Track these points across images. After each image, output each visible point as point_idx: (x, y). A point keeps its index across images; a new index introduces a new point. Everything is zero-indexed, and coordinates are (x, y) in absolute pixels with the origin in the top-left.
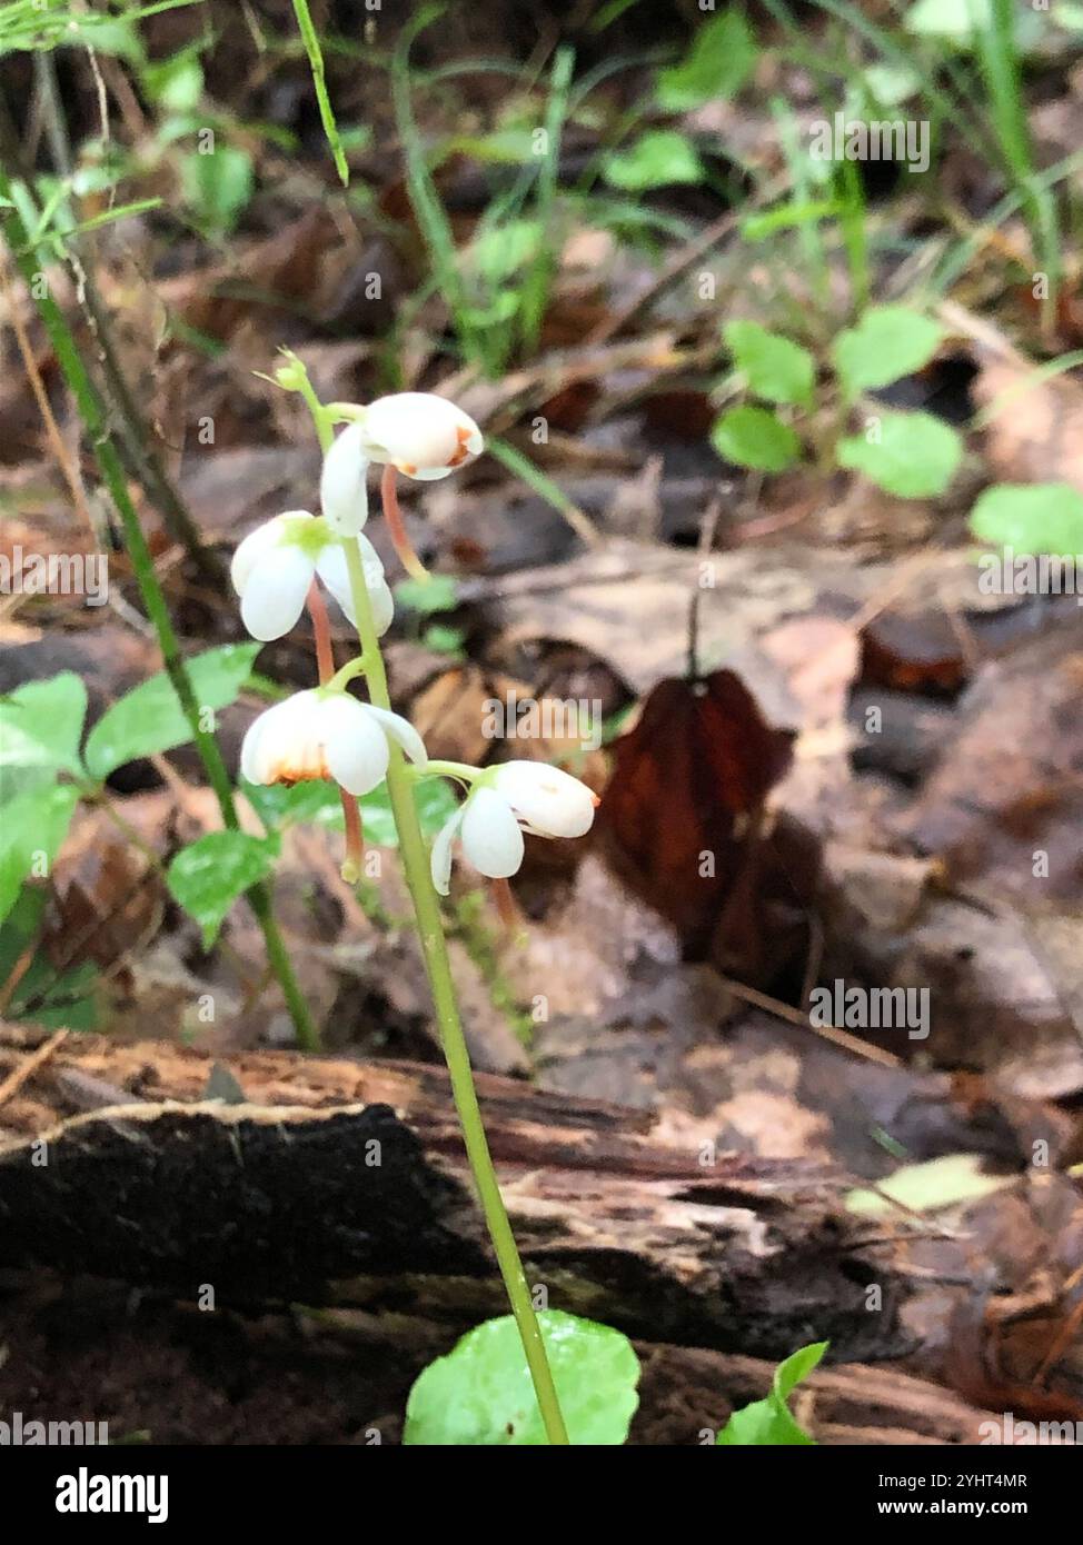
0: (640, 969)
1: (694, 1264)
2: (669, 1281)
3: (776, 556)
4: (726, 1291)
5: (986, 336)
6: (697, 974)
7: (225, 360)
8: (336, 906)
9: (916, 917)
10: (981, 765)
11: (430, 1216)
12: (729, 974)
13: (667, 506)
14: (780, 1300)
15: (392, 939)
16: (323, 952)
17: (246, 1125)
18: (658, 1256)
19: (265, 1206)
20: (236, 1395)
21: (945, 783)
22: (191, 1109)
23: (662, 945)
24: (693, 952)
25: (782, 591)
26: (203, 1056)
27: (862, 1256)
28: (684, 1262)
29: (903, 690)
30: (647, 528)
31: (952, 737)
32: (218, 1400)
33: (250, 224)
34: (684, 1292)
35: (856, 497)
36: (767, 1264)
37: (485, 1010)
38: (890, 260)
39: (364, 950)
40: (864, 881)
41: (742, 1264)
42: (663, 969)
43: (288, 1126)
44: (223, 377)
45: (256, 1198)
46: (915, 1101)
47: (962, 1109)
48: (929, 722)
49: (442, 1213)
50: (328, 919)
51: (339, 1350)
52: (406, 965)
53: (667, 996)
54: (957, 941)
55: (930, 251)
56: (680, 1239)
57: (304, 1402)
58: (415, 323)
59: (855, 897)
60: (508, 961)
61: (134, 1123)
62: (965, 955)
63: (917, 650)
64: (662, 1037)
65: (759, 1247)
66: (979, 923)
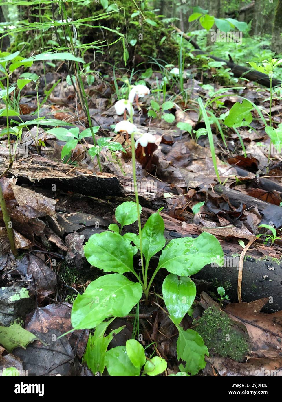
0: (138, 169)
1: (148, 198)
2: (145, 200)
3: (152, 128)
4: (151, 202)
5: (177, 107)
6: (144, 170)
7: (91, 98)
8: (104, 158)
9: (168, 167)
10: (174, 152)
11: (119, 190)
12: (147, 171)
13: (141, 121)
14: (156, 203)
15: (111, 163)
16: (102, 163)
17: (99, 178)
18: (144, 197)
19: (100, 187)
20: (93, 208)
21: (170, 154)
22: (93, 175)
23: (140, 167)
24: (144, 168)
25: (153, 132)
26: (92, 171)
27: (165, 200)
28: (147, 198)
29: (166, 144)
30: (139, 123)
31: (171, 149)
32: (91, 208)
33: (94, 84)
34: (147, 201)
35: (162, 123)
36: (155, 199)
37: (120, 171)
38: (167, 97)
39: (108, 163)
40: (162, 163)
41: (153, 199)
42: (140, 169)
43: (104, 178)
44: (91, 100)
45: (99, 186)
46: (166, 186)
47: (171, 188)
48: (169, 147)
49: (121, 190)
50: (103, 160)
51: (104, 205)
52: (112, 166)
53: (141, 172)
54: (172, 170)
55: (171, 97)
56: (147, 195)
57: (100, 210)
58: (113, 97)
59: (161, 164)
60: (123, 167)
61: (86, 176)
62: (173, 172)
63: (167, 140)
64: (140, 177)
65: (155, 197)
66: (174, 169)
